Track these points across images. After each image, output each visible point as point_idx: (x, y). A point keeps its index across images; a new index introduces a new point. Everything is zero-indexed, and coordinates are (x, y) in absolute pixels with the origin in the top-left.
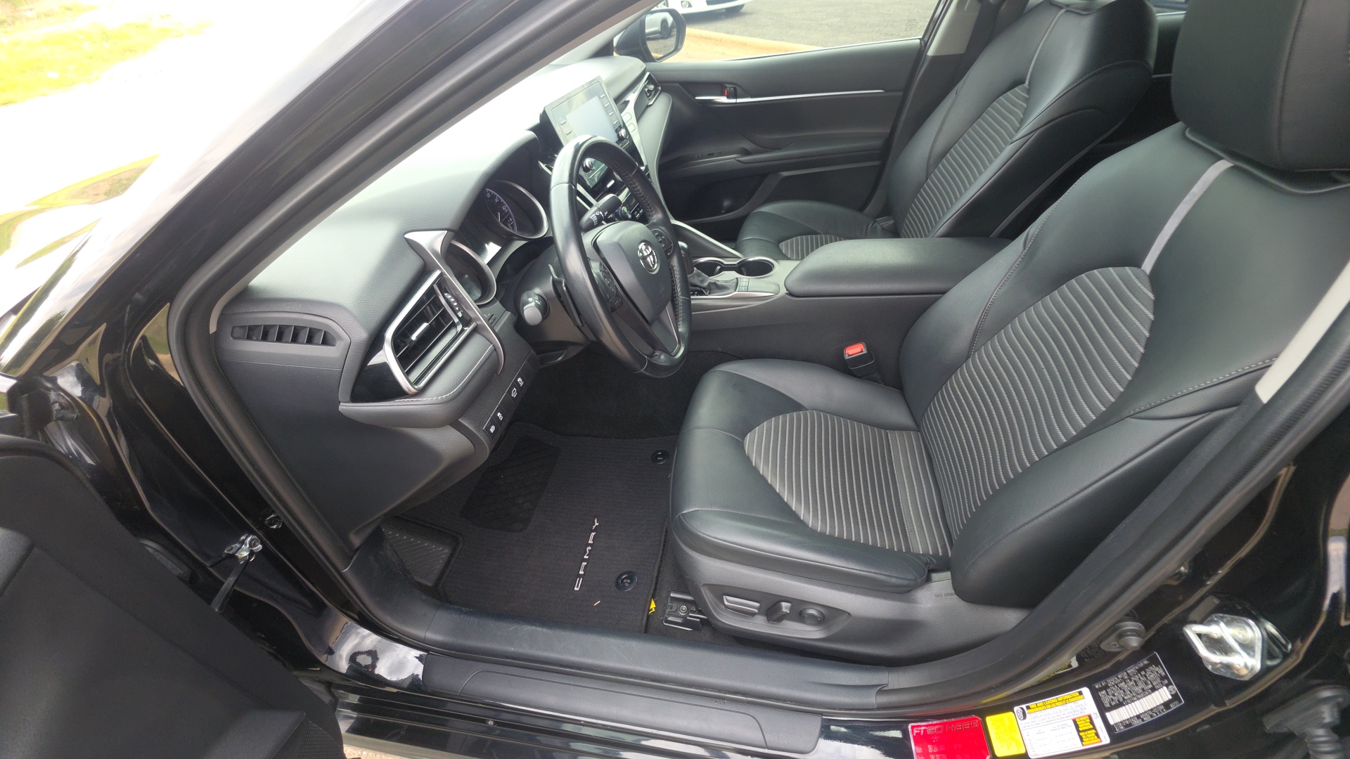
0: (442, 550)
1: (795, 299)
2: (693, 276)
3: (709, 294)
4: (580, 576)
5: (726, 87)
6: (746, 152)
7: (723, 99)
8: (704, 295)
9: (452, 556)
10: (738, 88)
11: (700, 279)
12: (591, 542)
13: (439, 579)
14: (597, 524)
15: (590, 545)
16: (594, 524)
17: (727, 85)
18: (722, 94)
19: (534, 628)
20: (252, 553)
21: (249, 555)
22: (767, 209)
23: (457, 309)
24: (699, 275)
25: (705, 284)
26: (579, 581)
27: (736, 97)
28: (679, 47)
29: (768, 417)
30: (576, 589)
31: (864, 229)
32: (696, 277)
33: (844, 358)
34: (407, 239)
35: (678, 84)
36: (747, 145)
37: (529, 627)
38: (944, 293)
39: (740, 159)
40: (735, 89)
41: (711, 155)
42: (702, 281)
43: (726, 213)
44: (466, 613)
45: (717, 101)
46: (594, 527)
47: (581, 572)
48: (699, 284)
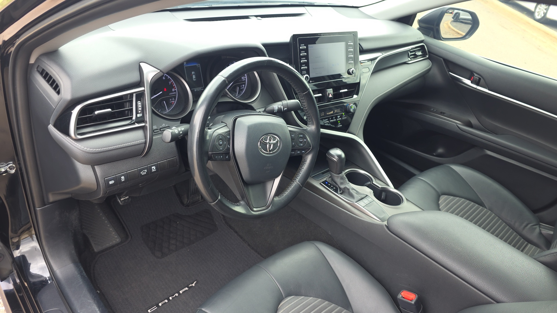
0: (116, 238)
1: (389, 232)
2: (338, 177)
3: (341, 194)
4: (158, 305)
5: (474, 75)
6: (470, 125)
7: (468, 82)
8: (337, 192)
9: (117, 245)
10: (482, 80)
11: (342, 181)
12: (181, 292)
13: (103, 251)
14: (193, 285)
15: (179, 294)
16: (192, 284)
17: (475, 75)
18: (469, 79)
19: (97, 309)
20: (6, 171)
21: (4, 172)
22: (457, 168)
23: (140, 112)
24: (342, 178)
25: (342, 187)
26: (155, 308)
27: (478, 84)
28: (467, 37)
29: (318, 297)
30: (149, 311)
31: (524, 224)
32: (339, 178)
33: (397, 295)
34: (140, 67)
35: (442, 59)
36: (474, 121)
37: (96, 307)
38: (498, 302)
39: (459, 126)
40: (480, 79)
41: (442, 113)
42: (342, 183)
43: (437, 156)
44: (81, 275)
45: (464, 81)
46: (191, 285)
47: (160, 304)
48: (339, 184)
